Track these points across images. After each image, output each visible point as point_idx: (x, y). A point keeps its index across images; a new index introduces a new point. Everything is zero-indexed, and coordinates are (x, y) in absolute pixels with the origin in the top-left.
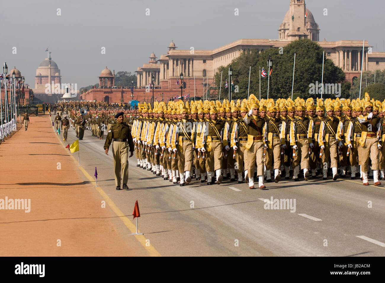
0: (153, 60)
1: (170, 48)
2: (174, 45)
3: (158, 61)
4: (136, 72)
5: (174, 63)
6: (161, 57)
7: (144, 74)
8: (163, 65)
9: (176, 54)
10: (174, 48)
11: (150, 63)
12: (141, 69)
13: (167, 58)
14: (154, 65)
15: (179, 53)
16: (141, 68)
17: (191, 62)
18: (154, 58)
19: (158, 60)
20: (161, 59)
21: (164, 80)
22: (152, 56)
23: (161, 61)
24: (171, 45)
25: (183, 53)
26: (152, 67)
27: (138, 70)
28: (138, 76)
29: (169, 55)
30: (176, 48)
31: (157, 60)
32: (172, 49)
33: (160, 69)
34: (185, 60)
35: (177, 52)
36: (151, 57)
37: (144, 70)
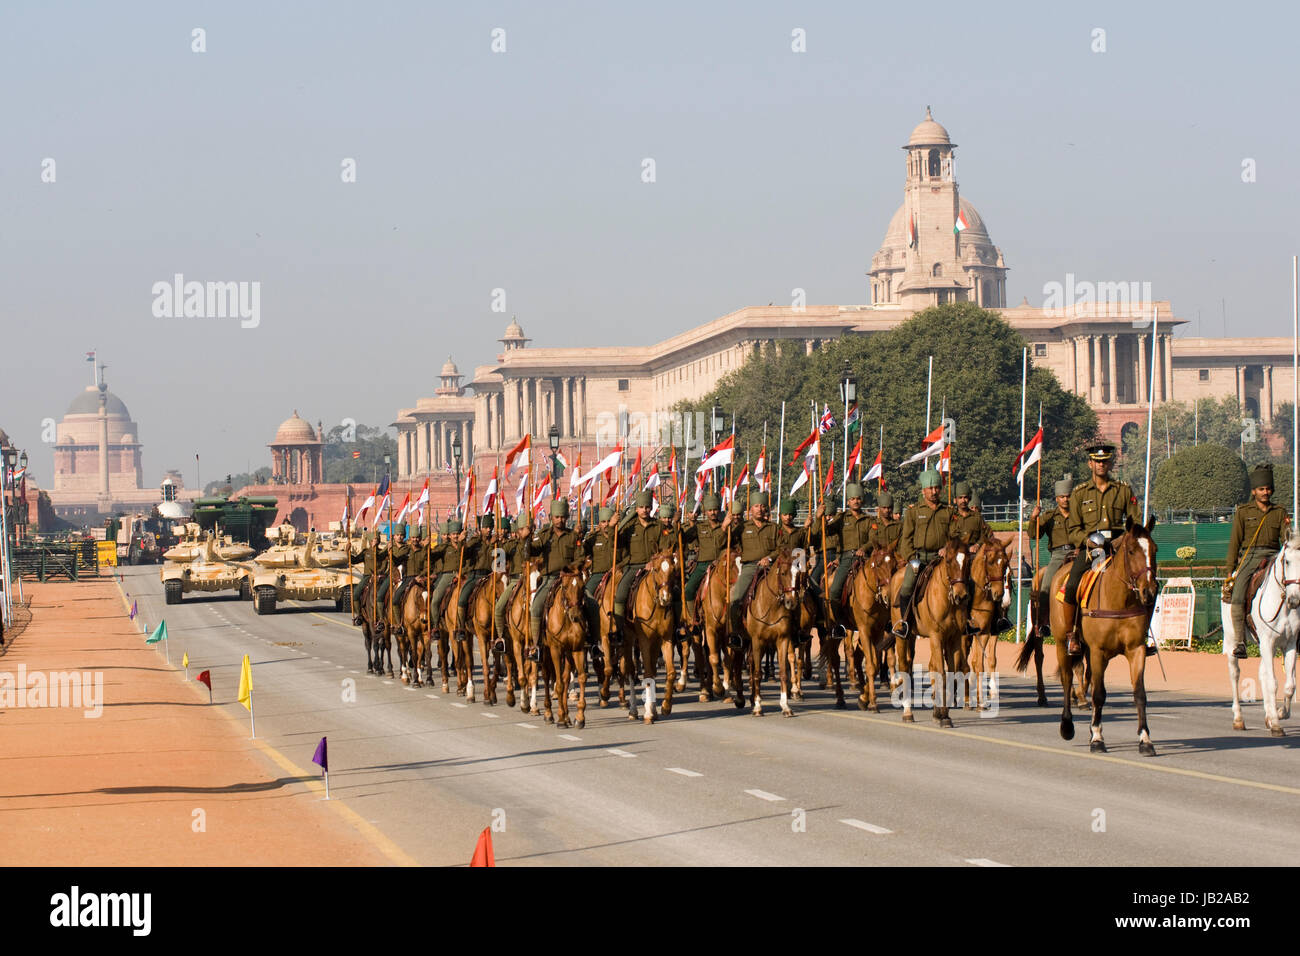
0: (448, 382)
1: (508, 342)
2: (521, 334)
3: (467, 389)
4: (392, 425)
5: (520, 394)
6: (477, 374)
7: (422, 430)
8: (483, 400)
9: (527, 363)
10: (520, 343)
11: (440, 394)
12: (411, 415)
13: (499, 377)
14: (454, 399)
15: (538, 360)
16: (409, 413)
17: (579, 387)
18: (454, 378)
19: (469, 386)
20: (475, 381)
21: (490, 452)
22: (447, 370)
23: (478, 387)
24: (511, 332)
25: (551, 360)
26: (446, 409)
27: (402, 416)
28: (402, 441)
29: (504, 365)
30: (526, 344)
31: (462, 383)
32: (513, 346)
33: (474, 413)
34: (557, 383)
35: (531, 355)
36: (445, 373)
37: (420, 416)
